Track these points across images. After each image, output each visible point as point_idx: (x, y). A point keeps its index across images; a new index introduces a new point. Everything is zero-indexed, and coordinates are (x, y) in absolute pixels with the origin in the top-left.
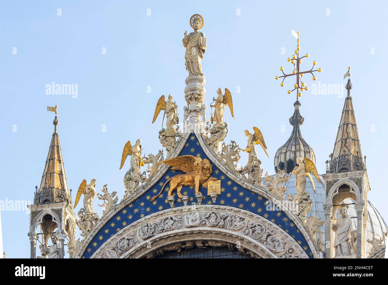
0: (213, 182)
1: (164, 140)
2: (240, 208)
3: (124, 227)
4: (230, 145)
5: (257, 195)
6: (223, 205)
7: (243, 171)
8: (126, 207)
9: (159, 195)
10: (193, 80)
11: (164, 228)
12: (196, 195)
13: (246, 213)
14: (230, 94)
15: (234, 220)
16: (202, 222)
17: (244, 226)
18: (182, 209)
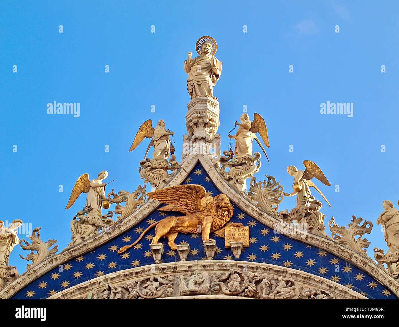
0: (235, 229)
1: (148, 172)
2: (286, 267)
3: (64, 288)
4: (264, 183)
5: (316, 248)
6: (254, 261)
7: (290, 216)
8: (72, 260)
9: (135, 245)
10: (202, 102)
11: (140, 294)
12: (206, 242)
13: (297, 275)
14: (262, 121)
15: (275, 284)
16: (214, 286)
17: (294, 294)
18: (177, 265)
